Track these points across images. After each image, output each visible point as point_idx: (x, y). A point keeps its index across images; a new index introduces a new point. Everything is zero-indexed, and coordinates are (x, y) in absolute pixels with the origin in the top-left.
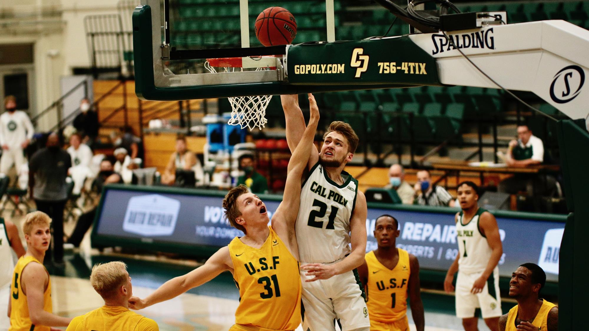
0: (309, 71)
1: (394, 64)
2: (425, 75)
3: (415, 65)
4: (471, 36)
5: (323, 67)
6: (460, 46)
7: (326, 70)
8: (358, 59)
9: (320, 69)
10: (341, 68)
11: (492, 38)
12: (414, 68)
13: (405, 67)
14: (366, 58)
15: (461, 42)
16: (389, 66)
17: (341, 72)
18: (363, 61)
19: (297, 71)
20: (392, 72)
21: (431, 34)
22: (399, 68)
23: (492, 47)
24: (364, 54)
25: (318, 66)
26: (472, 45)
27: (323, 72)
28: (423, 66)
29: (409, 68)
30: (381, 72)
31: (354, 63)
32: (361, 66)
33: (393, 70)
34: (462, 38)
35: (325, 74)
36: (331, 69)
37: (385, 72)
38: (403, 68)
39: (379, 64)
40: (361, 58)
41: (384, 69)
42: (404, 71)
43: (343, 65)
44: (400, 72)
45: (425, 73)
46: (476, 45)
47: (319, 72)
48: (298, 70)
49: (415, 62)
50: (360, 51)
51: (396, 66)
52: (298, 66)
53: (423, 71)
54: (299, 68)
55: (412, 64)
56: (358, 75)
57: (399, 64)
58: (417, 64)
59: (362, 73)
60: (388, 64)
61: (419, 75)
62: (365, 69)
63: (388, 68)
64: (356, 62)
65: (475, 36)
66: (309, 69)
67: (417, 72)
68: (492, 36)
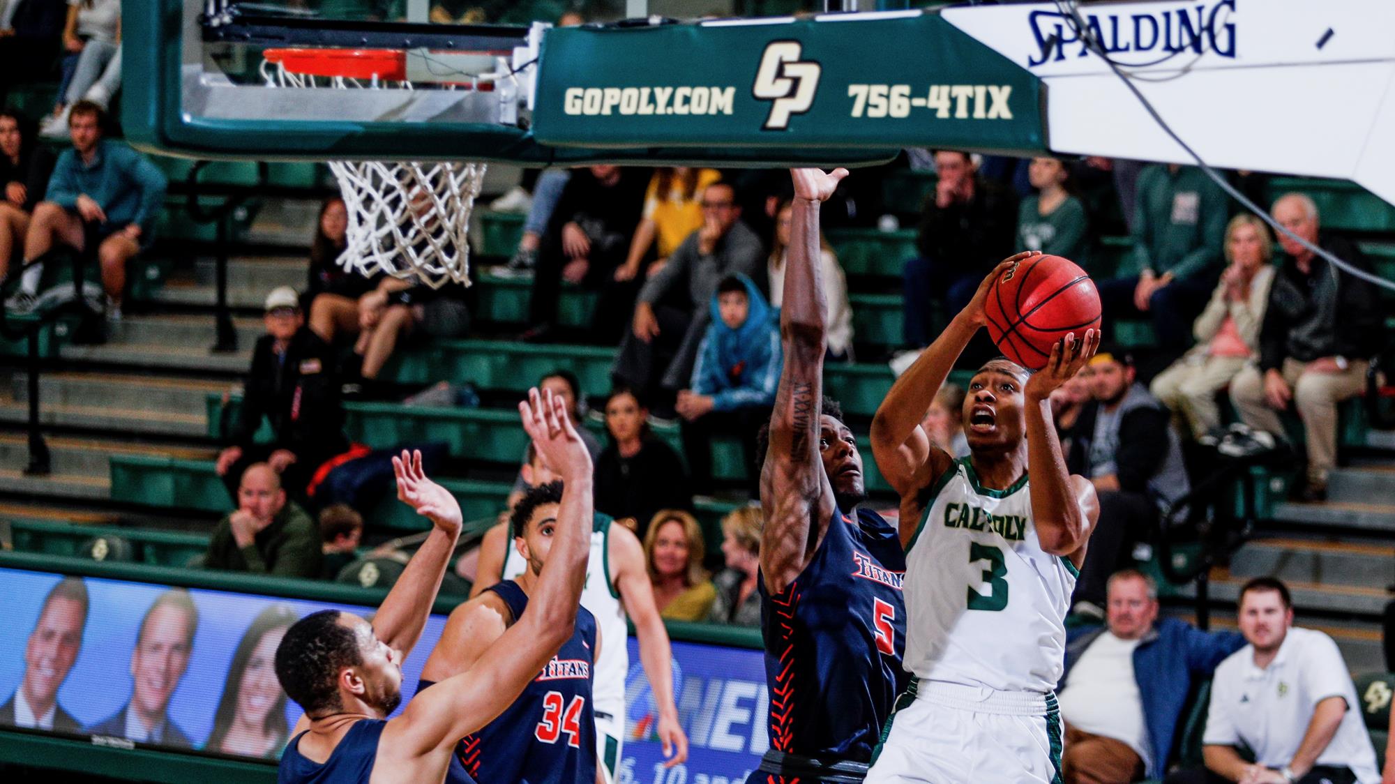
0: (615, 108)
1: (906, 89)
2: (1006, 121)
3: (974, 93)
4: (1161, 22)
5: (662, 95)
6: (1121, 44)
7: (670, 103)
8: (780, 74)
9: (652, 99)
10: (722, 100)
11: (1231, 28)
12: (971, 103)
13: (938, 98)
14: (810, 74)
15: (1126, 36)
16: (888, 97)
17: (720, 112)
18: (796, 81)
19: (574, 105)
20: (895, 113)
21: (1027, 9)
22: (919, 102)
23: (1231, 53)
24: (803, 60)
25: (646, 91)
26: (1161, 41)
27: (661, 110)
28: (1001, 95)
29: (953, 101)
30: (857, 112)
31: (765, 86)
32: (792, 93)
33: (899, 107)
34: (1131, 24)
35: (666, 116)
36: (687, 100)
37: (872, 113)
38: (932, 103)
39: (853, 90)
40: (790, 71)
41: (867, 105)
42: (935, 110)
43: (730, 91)
44: (922, 115)
45: (1006, 114)
46: (1175, 44)
47: (646, 110)
48: (578, 102)
49: (974, 82)
50: (791, 51)
51: (911, 97)
52: (579, 91)
53: (1001, 109)
54: (582, 98)
55: (962, 92)
56: (778, 118)
57: (920, 90)
58: (980, 91)
59: (793, 114)
60: (883, 89)
61: (987, 120)
62: (803, 100)
63: (882, 102)
64: (774, 82)
65: (1175, 20)
66: (615, 102)
67: (979, 113)
68: (1230, 21)
